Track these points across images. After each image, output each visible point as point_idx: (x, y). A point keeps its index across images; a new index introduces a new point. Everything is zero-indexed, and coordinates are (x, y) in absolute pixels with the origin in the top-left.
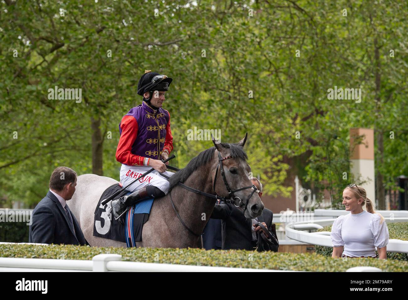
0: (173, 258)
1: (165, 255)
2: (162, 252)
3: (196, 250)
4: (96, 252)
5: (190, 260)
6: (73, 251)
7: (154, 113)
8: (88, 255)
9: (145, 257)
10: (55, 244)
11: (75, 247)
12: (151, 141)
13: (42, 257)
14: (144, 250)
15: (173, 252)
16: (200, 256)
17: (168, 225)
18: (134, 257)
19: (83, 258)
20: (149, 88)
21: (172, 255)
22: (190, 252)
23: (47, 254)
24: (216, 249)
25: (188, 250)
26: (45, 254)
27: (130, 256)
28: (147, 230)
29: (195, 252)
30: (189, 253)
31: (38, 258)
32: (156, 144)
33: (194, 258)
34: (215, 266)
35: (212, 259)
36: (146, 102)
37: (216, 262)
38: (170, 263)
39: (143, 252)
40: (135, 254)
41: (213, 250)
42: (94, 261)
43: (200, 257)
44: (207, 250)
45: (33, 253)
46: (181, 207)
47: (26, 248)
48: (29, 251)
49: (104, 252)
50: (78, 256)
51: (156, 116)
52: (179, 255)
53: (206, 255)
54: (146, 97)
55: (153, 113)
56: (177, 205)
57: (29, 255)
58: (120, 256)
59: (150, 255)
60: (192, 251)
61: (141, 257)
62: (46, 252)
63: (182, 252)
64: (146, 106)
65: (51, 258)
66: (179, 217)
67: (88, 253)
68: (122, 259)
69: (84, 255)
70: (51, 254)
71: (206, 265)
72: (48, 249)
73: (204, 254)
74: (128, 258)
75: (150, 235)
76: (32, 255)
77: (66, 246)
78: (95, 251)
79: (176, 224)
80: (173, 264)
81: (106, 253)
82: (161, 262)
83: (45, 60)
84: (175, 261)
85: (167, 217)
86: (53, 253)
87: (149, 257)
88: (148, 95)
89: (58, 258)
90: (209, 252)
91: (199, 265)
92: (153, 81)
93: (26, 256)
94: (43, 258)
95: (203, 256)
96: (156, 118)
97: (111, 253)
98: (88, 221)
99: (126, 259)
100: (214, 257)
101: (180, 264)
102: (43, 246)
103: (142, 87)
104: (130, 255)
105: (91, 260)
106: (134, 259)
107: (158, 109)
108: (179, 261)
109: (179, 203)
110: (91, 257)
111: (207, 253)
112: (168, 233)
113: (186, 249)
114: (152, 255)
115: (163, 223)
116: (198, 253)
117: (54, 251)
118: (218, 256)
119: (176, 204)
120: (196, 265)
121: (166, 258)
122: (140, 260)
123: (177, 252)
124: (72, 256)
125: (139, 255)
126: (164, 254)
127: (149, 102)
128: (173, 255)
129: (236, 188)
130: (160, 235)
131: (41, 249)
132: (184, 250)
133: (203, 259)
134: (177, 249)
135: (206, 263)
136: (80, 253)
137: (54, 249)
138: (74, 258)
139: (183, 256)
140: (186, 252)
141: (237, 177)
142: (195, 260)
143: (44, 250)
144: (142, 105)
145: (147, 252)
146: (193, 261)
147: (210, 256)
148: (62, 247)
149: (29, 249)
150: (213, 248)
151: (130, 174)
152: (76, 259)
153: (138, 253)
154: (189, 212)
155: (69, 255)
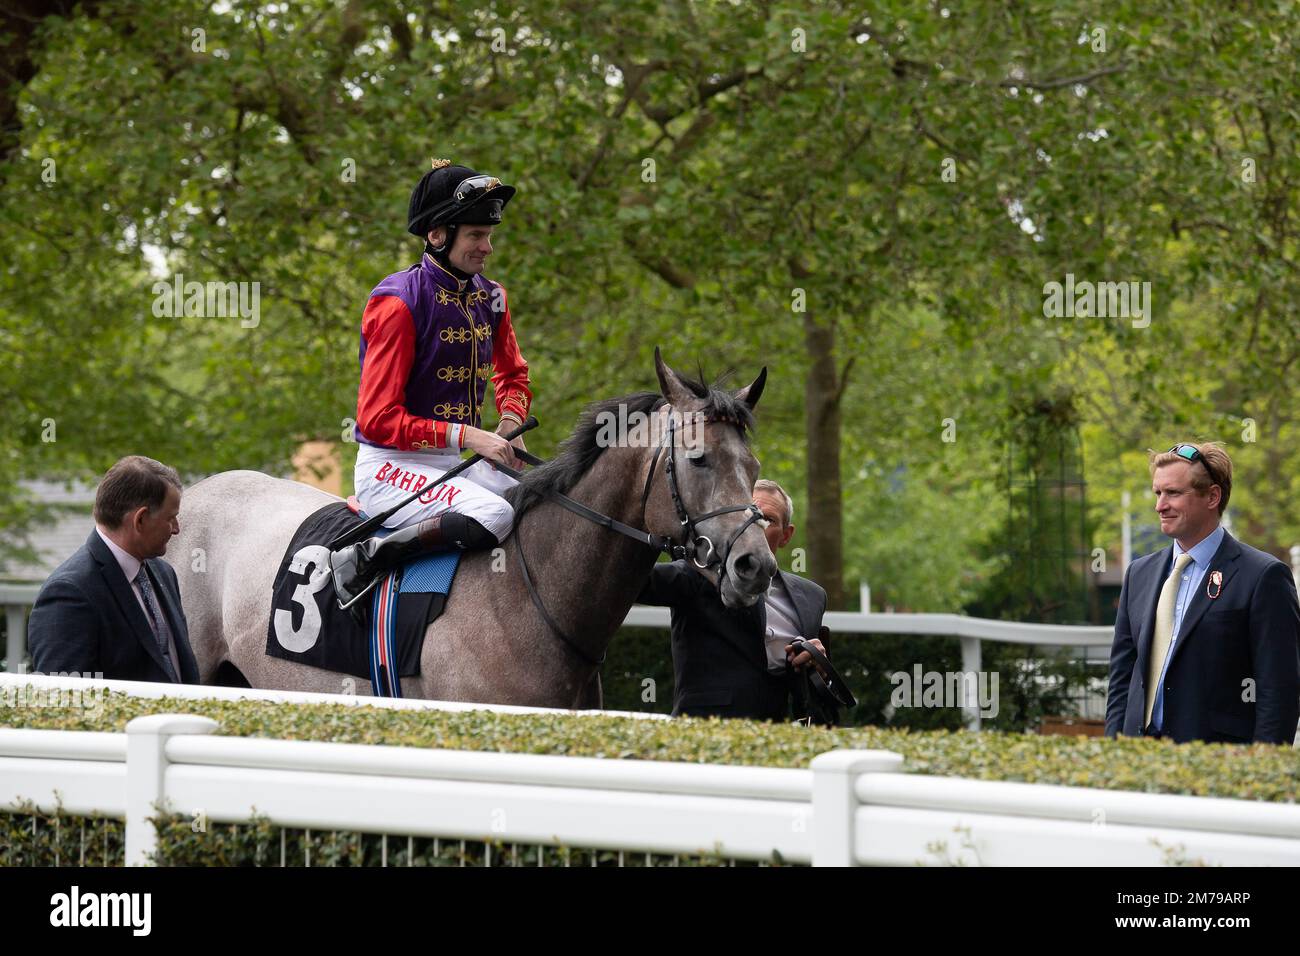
0: (1069, 765)
1: (1042, 757)
2: (1032, 747)
3: (1143, 744)
4: (821, 745)
5: (1124, 775)
6: (749, 737)
7: (461, 289)
8: (795, 753)
9: (979, 761)
10: (692, 715)
11: (755, 727)
12: (450, 372)
13: (653, 754)
14: (975, 741)
15: (1068, 749)
16: (1154, 761)
17: (504, 628)
18: (943, 761)
19: (779, 762)
20: (444, 217)
21: (1063, 757)
22: (1124, 749)
23: (668, 748)
24: (1208, 741)
25: (1117, 743)
26: (661, 746)
27: (931, 760)
28: (438, 641)
29: (1140, 748)
30: (1120, 753)
31: (641, 759)
32: (466, 381)
33: (1138, 769)
34: (1205, 795)
35: (1197, 773)
36: (436, 256)
37: (1210, 781)
38: (1060, 782)
39: (973, 746)
40: (946, 753)
41: (1198, 744)
42: (817, 771)
43: (1157, 765)
44: (1178, 741)
45: (625, 744)
46: (543, 574)
47: (603, 728)
48: (612, 738)
49: (848, 744)
50: (764, 754)
51: (463, 299)
52: (1089, 758)
53: (1175, 758)
54: (434, 242)
55: (455, 289)
56: (534, 568)
57: (613, 748)
58: (899, 757)
59: (992, 757)
60: (1128, 746)
61: (965, 762)
62: (665, 741)
63: (1096, 748)
64: (435, 269)
65: (680, 760)
66: (539, 604)
67: (796, 745)
68: (906, 769)
69: (783, 752)
70: (681, 746)
71: (1177, 792)
72: (673, 731)
73: (1170, 755)
74: (924, 765)
75: (445, 657)
76: (621, 748)
77: (726, 722)
78: (818, 740)
79: (529, 622)
80: (1069, 785)
81: (852, 748)
82: (1030, 778)
83: (666, 135)
84: (1076, 777)
85: (501, 603)
86: (686, 743)
87: (992, 764)
88: (443, 237)
89: (702, 760)
90: (1185, 749)
91: (1153, 791)
92: (459, 195)
93: (603, 751)
94: (656, 759)
95: (1165, 764)
96: (464, 304)
97: (868, 748)
98: (249, 610)
99: (915, 768)
100: (1203, 768)
101: (1090, 785)
102: (654, 723)
103: (422, 211)
104: (929, 753)
105: (806, 768)
106: (944, 766)
107: (469, 276)
108: (1087, 776)
109: (541, 561)
110: (807, 760)
111: (1178, 754)
112: (503, 649)
113: (1110, 739)
114: (999, 756)
115: (489, 618)
116: (1151, 753)
117: (690, 740)
118: (1216, 761)
119: (532, 562)
120: (1143, 789)
121: (1047, 768)
122: (963, 770)
123: (1081, 746)
124: (745, 755)
125: (958, 755)
126: (1037, 753)
127: (443, 258)
128: (1069, 756)
129: (703, 508)
130: (478, 655)
131: (648, 731)
132: (1102, 743)
133: (1166, 772)
134: (1082, 738)
135: (1176, 785)
136: (771, 747)
137: (688, 733)
138: (753, 760)
139: (1099, 760)
140: (1110, 749)
141: (708, 476)
142: (1141, 774)
143: (659, 734)
144: (423, 265)
145: (983, 748)
146: (1133, 778)
147: (1190, 763)
148: (716, 726)
149: (613, 731)
150: (1198, 738)
151: (387, 476)
152: (760, 765)
153: (955, 749)
154: (570, 587)
155: (737, 752)
